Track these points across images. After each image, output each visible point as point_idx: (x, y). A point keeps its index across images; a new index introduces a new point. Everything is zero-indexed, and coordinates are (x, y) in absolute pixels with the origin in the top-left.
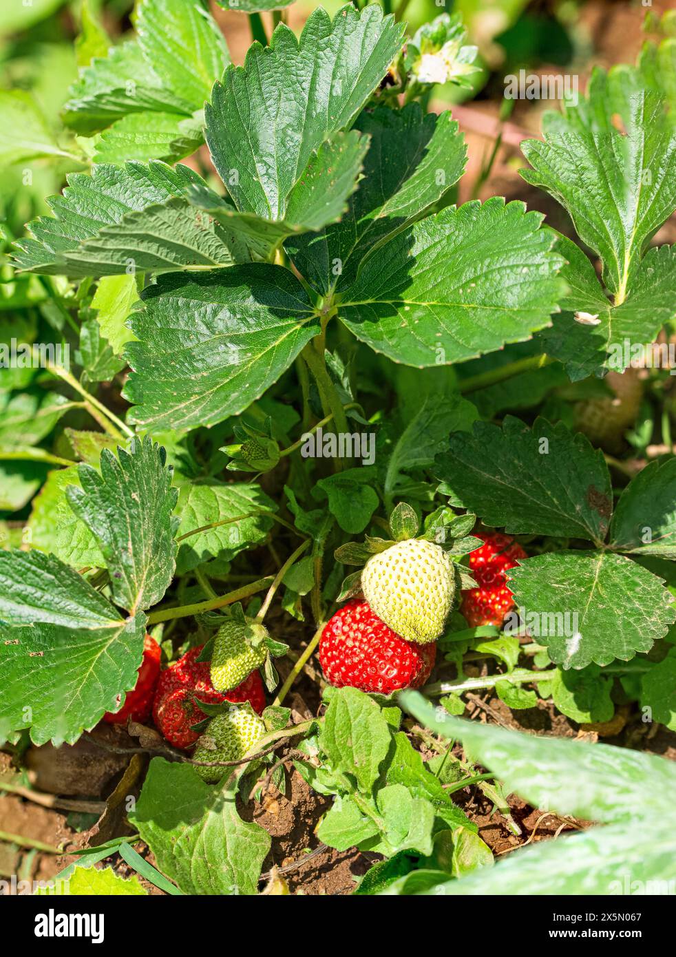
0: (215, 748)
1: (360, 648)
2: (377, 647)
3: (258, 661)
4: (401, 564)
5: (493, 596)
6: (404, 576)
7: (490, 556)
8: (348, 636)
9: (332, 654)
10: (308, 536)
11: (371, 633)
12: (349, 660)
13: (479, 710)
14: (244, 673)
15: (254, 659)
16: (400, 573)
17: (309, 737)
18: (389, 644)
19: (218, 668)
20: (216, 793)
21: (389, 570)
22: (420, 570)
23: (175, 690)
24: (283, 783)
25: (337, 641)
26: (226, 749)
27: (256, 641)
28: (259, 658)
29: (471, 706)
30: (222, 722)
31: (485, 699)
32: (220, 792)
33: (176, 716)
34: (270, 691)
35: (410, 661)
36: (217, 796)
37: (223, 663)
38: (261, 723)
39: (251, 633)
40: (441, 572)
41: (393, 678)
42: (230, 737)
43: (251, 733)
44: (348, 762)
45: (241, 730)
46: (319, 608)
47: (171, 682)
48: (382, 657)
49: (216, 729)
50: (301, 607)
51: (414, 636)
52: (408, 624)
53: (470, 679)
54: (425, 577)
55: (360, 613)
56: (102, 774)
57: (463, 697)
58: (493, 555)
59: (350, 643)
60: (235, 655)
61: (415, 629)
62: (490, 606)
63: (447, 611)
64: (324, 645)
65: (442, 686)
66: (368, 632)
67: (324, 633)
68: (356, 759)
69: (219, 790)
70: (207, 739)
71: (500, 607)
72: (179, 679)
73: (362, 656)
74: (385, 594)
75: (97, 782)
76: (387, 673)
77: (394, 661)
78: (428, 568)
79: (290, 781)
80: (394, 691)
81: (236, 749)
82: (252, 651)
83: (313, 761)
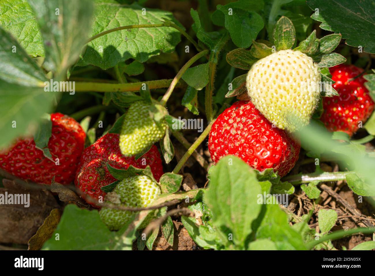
0: (119, 202)
1: (241, 135)
2: (255, 134)
3: (158, 135)
4: (280, 66)
5: (347, 112)
6: (281, 75)
7: (346, 80)
8: (233, 127)
9: (218, 141)
10: (206, 47)
11: (251, 124)
12: (232, 145)
13: (330, 199)
14: (147, 142)
15: (156, 132)
16: (278, 73)
17: (195, 203)
18: (265, 132)
19: (126, 136)
20: (117, 238)
21: (269, 71)
22: (294, 73)
23: (92, 160)
24: (172, 236)
25: (223, 130)
26: (128, 204)
27: (158, 117)
28: (159, 132)
29: (324, 195)
30: (127, 184)
31: (336, 190)
32: (121, 239)
33: (91, 178)
34: (167, 162)
35: (281, 147)
36: (117, 241)
37: (130, 132)
38: (158, 187)
39: (155, 111)
40: (311, 76)
41: (266, 159)
42: (132, 195)
43: (149, 194)
44: (227, 218)
45: (141, 191)
46: (211, 108)
47: (91, 155)
48: (258, 142)
49: (121, 189)
50: (197, 104)
51: (286, 124)
52: (281, 115)
53: (325, 173)
54: (298, 78)
55: (243, 110)
56: (31, 227)
57: (319, 186)
58: (349, 80)
59: (233, 132)
60: (141, 127)
61: (287, 120)
62: (344, 119)
63: (314, 108)
64: (213, 134)
65: (303, 177)
66: (249, 123)
67: (213, 126)
68: (233, 216)
69: (120, 236)
70: (113, 195)
71: (351, 121)
72: (97, 152)
73: (243, 141)
74: (265, 89)
75: (28, 233)
76: (261, 154)
77: (268, 145)
78: (301, 71)
79: (178, 237)
80: (266, 169)
81: (136, 205)
82: (154, 125)
83: (198, 222)
